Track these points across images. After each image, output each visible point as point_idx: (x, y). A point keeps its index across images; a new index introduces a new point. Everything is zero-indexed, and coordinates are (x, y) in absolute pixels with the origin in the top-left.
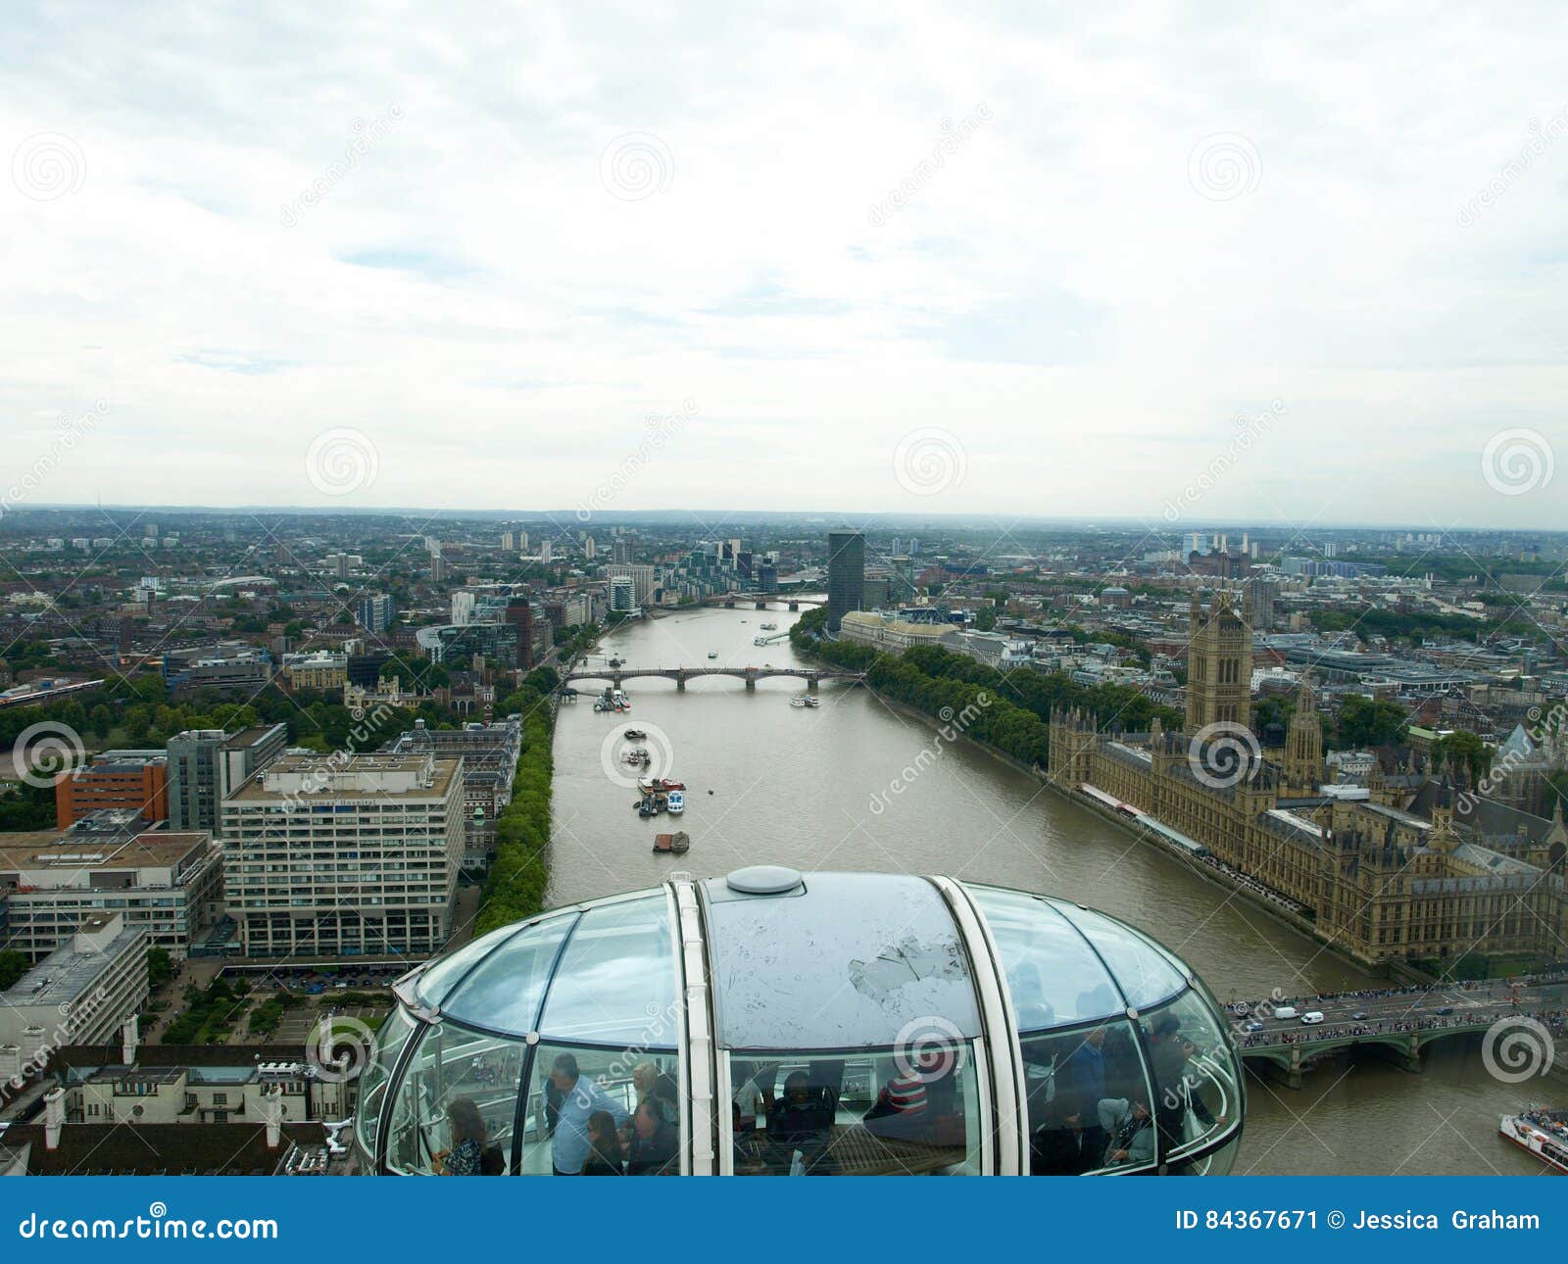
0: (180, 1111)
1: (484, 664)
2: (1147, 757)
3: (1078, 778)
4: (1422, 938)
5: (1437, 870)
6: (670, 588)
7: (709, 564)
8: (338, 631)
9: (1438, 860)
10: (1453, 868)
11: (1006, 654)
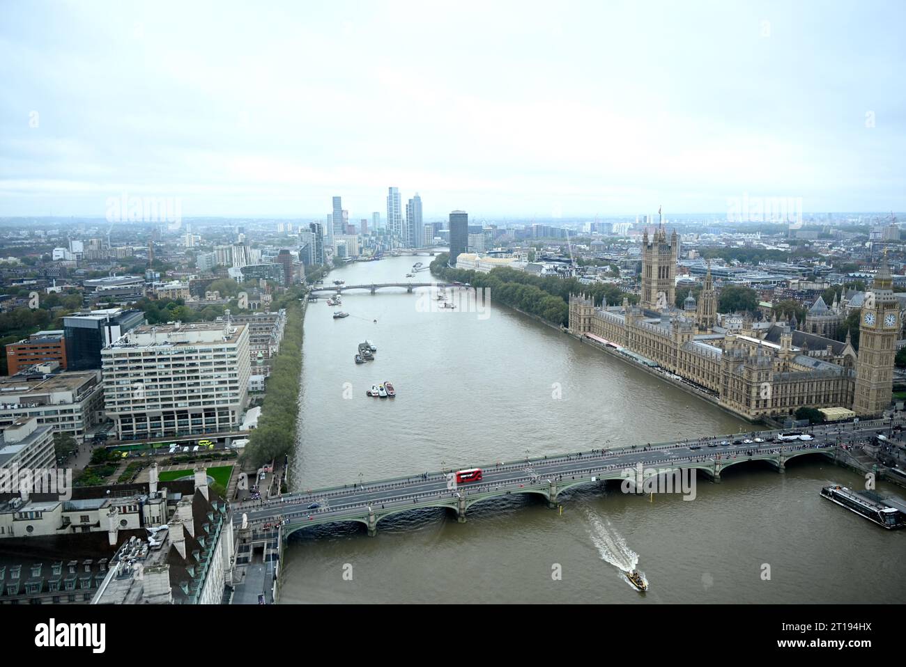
0: (59, 527)
1: (265, 284)
2: (622, 318)
3: (585, 330)
4: (779, 405)
5: (784, 370)
6: (367, 247)
7: (387, 234)
8: (185, 272)
9: (784, 364)
10: (793, 368)
11: (544, 271)
